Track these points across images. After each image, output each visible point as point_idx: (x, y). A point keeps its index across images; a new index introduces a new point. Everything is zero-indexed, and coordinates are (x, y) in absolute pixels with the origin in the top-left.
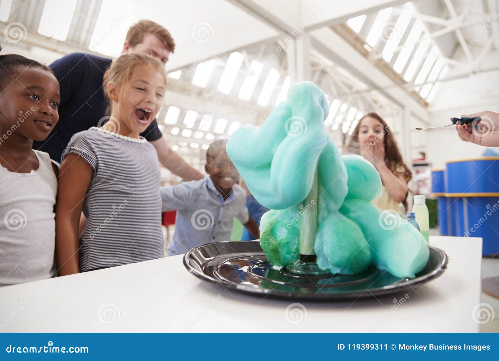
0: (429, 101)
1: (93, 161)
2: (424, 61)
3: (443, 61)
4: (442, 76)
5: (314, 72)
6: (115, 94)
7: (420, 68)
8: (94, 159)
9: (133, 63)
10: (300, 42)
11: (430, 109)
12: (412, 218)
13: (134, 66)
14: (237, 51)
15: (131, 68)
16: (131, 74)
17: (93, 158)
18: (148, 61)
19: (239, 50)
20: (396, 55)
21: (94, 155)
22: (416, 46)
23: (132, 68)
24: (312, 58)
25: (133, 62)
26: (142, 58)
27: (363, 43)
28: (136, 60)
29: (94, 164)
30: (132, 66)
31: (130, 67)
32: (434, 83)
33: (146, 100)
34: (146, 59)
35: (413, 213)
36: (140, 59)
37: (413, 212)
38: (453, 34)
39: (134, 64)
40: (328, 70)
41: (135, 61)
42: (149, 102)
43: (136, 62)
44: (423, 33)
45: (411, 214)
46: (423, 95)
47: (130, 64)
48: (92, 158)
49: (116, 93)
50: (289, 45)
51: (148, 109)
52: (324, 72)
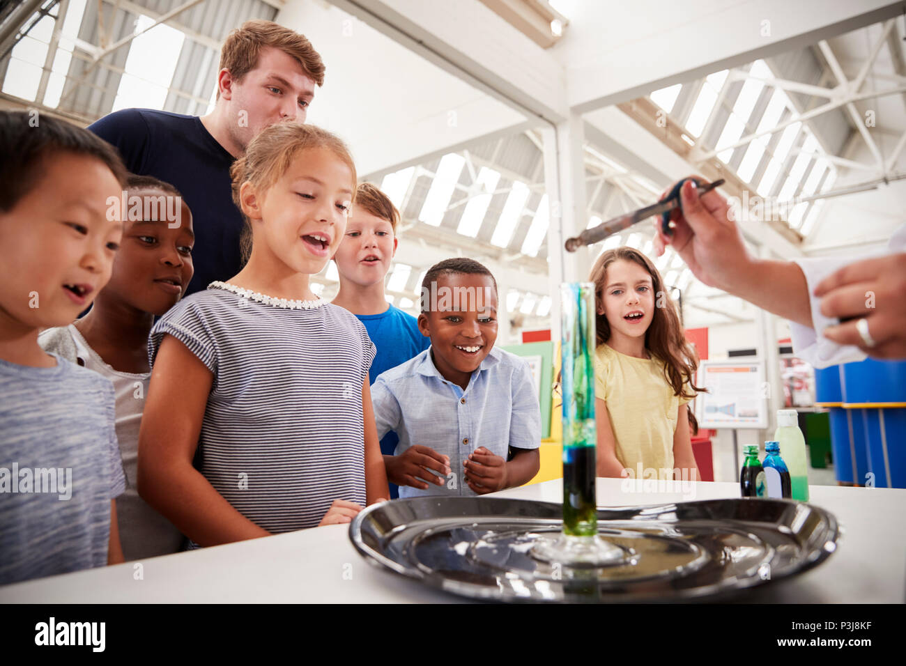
0: (804, 232)
1: (207, 355)
2: (792, 160)
3: (826, 161)
4: (826, 189)
5: (591, 185)
6: (254, 206)
7: (785, 175)
8: (210, 350)
9: (293, 143)
10: (565, 133)
11: (807, 247)
12: (775, 453)
13: (294, 149)
14: (454, 152)
15: (287, 153)
16: (287, 165)
17: (207, 348)
18: (321, 140)
19: (457, 148)
20: (740, 152)
21: (209, 341)
22: (776, 135)
23: (289, 154)
24: (587, 160)
25: (290, 143)
26: (309, 134)
27: (679, 132)
28: (297, 137)
29: (210, 360)
30: (289, 149)
31: (284, 153)
32: (811, 201)
33: (319, 218)
34: (317, 136)
35: (774, 443)
36: (306, 135)
37: (774, 441)
38: (842, 111)
39: (293, 145)
40: (618, 181)
41: (297, 139)
42: (322, 221)
43: (297, 142)
44: (787, 110)
45: (771, 444)
46: (794, 222)
47: (285, 145)
48: (205, 349)
49: (257, 203)
50: (546, 138)
51: (322, 235)
52: (610, 185)
